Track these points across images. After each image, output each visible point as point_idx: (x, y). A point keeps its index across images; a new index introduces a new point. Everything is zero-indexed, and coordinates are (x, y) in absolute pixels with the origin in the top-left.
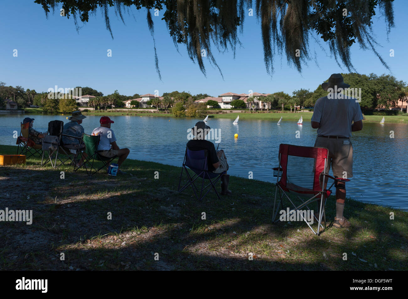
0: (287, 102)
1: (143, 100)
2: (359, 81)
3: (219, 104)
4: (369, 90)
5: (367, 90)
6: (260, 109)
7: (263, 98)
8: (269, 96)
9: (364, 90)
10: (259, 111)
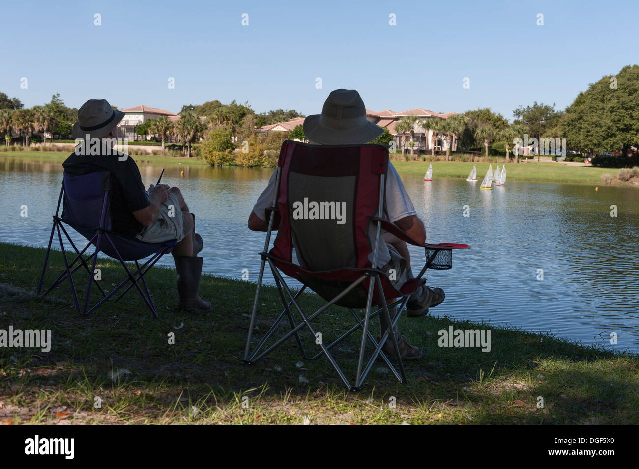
0: (497, 134)
1: (128, 121)
6: (429, 152)
7: (437, 123)
8: (454, 118)
10: (426, 156)
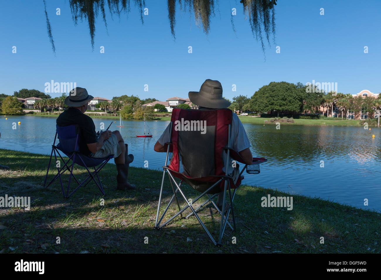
1: (92, 103)
2: (289, 89)
3: (165, 107)
4: (297, 97)
5: (296, 97)
9: (293, 96)
